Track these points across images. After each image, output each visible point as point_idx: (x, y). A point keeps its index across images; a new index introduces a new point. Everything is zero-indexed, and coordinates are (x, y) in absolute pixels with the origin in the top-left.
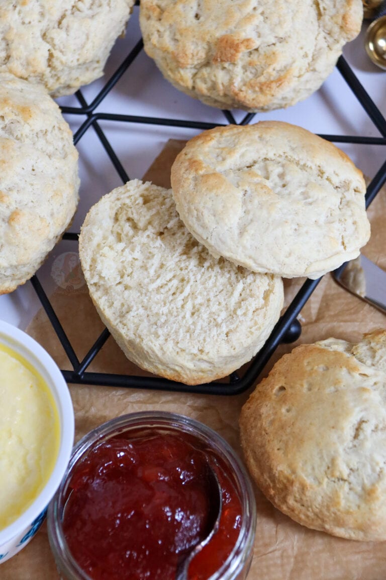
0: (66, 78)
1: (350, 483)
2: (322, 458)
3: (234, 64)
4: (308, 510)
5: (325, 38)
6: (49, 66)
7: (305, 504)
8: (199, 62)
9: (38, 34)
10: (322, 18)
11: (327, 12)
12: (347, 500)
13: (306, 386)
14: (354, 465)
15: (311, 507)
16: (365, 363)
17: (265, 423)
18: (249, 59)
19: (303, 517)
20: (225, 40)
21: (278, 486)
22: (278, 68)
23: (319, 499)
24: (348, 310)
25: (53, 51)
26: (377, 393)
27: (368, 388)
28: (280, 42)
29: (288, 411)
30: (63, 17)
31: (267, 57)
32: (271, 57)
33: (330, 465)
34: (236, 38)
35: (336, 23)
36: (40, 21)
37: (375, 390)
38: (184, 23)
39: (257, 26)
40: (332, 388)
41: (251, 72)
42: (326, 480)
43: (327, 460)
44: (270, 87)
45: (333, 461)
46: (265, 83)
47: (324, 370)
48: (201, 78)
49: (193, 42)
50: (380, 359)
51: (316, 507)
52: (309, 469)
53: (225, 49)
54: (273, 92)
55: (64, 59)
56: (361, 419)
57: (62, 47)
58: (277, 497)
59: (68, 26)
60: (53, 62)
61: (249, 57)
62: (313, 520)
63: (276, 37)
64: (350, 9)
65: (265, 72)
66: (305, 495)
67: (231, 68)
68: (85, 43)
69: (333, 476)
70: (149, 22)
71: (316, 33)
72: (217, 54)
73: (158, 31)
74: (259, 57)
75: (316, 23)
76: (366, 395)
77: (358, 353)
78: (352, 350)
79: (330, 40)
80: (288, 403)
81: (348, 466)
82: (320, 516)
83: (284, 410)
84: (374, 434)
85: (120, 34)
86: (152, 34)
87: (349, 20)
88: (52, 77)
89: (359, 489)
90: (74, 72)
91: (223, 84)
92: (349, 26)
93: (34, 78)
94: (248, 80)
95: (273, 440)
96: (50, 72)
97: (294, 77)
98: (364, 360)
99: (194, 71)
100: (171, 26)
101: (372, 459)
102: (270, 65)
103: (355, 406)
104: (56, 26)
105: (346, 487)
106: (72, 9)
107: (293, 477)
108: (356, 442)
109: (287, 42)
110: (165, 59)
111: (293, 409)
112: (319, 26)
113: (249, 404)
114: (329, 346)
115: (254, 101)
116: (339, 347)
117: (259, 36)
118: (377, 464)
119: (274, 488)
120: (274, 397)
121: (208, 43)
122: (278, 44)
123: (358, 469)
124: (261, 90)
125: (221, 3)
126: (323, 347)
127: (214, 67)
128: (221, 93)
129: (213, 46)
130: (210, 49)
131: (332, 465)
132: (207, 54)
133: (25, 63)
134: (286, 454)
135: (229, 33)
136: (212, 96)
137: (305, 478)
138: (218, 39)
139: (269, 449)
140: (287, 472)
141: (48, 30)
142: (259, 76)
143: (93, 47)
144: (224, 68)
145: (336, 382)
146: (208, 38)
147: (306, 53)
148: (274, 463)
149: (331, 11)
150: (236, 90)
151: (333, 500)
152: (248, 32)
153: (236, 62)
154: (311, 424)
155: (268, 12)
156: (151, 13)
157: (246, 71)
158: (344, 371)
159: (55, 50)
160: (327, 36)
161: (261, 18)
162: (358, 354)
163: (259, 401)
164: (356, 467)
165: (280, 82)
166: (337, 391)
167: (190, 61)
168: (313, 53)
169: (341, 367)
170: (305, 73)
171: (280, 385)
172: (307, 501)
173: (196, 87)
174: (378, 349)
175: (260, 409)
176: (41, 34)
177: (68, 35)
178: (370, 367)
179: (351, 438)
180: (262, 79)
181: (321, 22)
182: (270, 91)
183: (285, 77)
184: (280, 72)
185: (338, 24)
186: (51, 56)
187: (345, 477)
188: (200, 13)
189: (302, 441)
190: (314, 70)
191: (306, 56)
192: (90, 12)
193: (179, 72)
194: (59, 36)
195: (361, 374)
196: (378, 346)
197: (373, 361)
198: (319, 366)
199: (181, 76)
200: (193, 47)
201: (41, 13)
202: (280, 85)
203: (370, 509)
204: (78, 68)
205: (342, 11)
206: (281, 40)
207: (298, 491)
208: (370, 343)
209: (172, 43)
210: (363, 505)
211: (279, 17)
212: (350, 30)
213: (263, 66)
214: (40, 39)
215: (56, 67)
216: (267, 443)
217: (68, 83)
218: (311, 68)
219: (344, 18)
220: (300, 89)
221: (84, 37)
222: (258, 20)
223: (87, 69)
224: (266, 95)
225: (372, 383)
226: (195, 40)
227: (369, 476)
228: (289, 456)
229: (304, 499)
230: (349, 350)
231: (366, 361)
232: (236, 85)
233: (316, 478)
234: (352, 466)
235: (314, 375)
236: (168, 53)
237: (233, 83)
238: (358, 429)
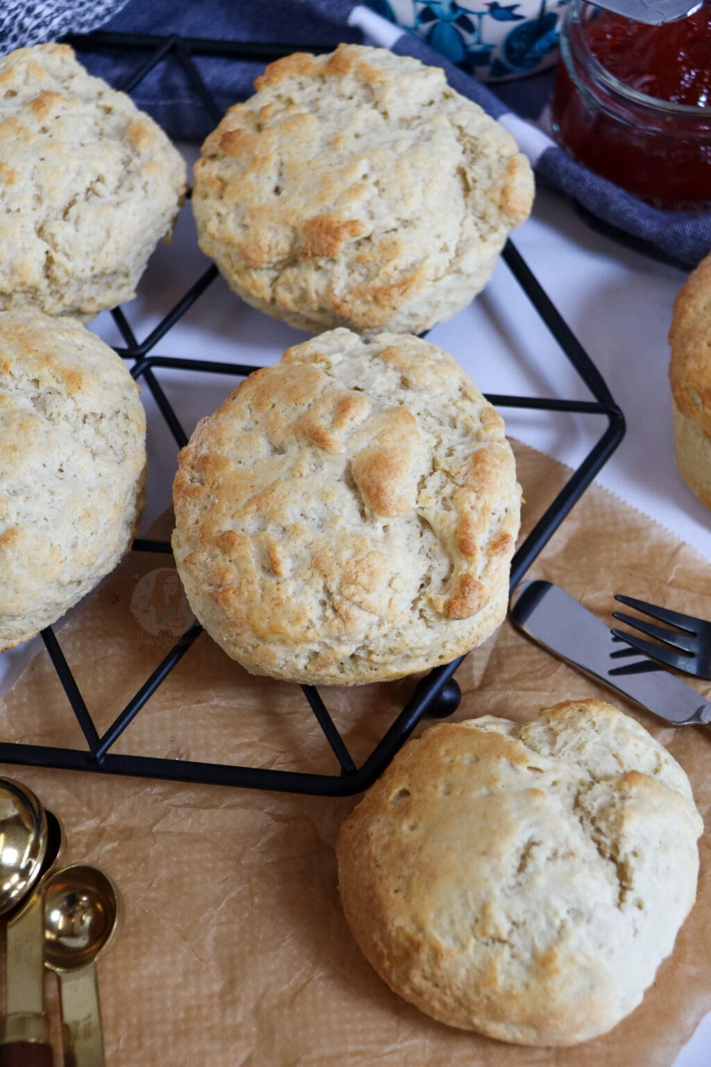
0: (73, 297)
1: (512, 946)
2: (466, 905)
3: (333, 261)
4: (445, 994)
5: (476, 224)
6: (47, 277)
7: (441, 984)
8: (280, 258)
9: (31, 227)
10: (471, 194)
11: (478, 185)
12: (508, 974)
13: (441, 788)
14: (519, 915)
15: (450, 988)
16: (539, 752)
17: (376, 849)
18: (357, 253)
19: (437, 1005)
20: (319, 222)
21: (395, 953)
22: (402, 266)
23: (462, 973)
24: (532, 673)
25: (53, 253)
26: (556, 797)
27: (543, 789)
28: (405, 227)
29: (413, 828)
30: (72, 203)
31: (384, 249)
32: (390, 249)
33: (479, 916)
34: (335, 219)
35: (492, 200)
36: (34, 209)
37: (553, 793)
38: (256, 200)
39: (369, 203)
40: (484, 791)
41: (360, 274)
42: (473, 941)
43: (474, 907)
44: (390, 295)
45: (484, 909)
46: (381, 289)
47: (472, 762)
48: (283, 284)
49: (270, 228)
50: (564, 747)
51: (458, 988)
52: (445, 921)
53: (319, 236)
54: (393, 303)
55: (70, 266)
56: (530, 839)
57: (67, 248)
58: (394, 971)
59: (78, 217)
60: (52, 271)
61: (357, 249)
62: (453, 1010)
63: (398, 219)
64: (513, 180)
65: (381, 272)
66: (439, 967)
67: (329, 266)
68: (104, 243)
69: (484, 933)
70: (205, 201)
71: (462, 216)
72: (307, 244)
73: (219, 215)
74: (371, 248)
75: (461, 202)
76: (538, 801)
77: (529, 736)
78: (520, 732)
79: (484, 227)
80: (412, 816)
81: (508, 917)
82: (464, 1001)
83: (405, 828)
84: (551, 864)
85: (163, 234)
86: (209, 220)
87: (511, 195)
88: (51, 294)
89: (527, 956)
90: (86, 287)
91: (317, 292)
92: (512, 204)
93: (23, 295)
94: (354, 285)
95: (387, 877)
96: (49, 286)
97: (427, 280)
98: (538, 748)
99: (273, 274)
100: (237, 205)
101: (547, 906)
102: (389, 261)
103: (520, 819)
104: (60, 216)
105: (506, 952)
106: (87, 194)
107: (420, 936)
108: (521, 878)
109: (415, 227)
110: (228, 256)
111: (421, 824)
112: (466, 206)
113: (352, 821)
114: (483, 726)
115: (366, 318)
116: (500, 727)
117: (372, 217)
118: (556, 913)
119: (390, 957)
120: (390, 807)
121: (294, 229)
122: (401, 230)
123: (524, 923)
124: (376, 299)
125: (313, 170)
126: (473, 727)
127: (304, 266)
128: (315, 306)
129: (300, 233)
130: (296, 238)
131: (482, 918)
132: (292, 246)
133: (7, 271)
134: (408, 898)
135: (325, 211)
136: (302, 312)
137: (439, 938)
138: (308, 222)
139: (380, 890)
140: (410, 929)
141: (48, 221)
142: (372, 279)
143: (117, 249)
144: (318, 268)
145: (491, 780)
146: (292, 221)
147: (445, 244)
148: (390, 914)
149: (484, 183)
150: (338, 301)
151: (484, 975)
152: (354, 209)
153: (336, 258)
154: (448, 848)
155: (384, 181)
156: (208, 189)
157: (353, 271)
158: (503, 763)
159: (56, 251)
160: (480, 223)
161: (375, 190)
162: (529, 739)
163: (366, 816)
164: (521, 920)
165: (404, 287)
166: (491, 794)
167: (266, 257)
168: (457, 245)
169: (499, 757)
170: (444, 275)
171: (401, 788)
172: (442, 977)
173: (277, 299)
174: (561, 731)
175: (368, 827)
176: (35, 228)
177: (77, 230)
178: (546, 757)
179: (514, 871)
180: (377, 283)
181: (468, 199)
182: (389, 300)
183: (412, 279)
184: (405, 273)
185: (495, 203)
186: (50, 260)
187: (504, 936)
188: (282, 185)
189: (433, 876)
190: (459, 272)
191: (445, 249)
192: (114, 198)
193: (250, 276)
194: (63, 232)
195: (530, 768)
196: (561, 727)
197: (552, 749)
198: (465, 756)
199: (254, 281)
200: (270, 236)
201: (36, 197)
202: (405, 290)
203: (545, 989)
204: (93, 283)
205: (501, 183)
206: (406, 223)
207: (428, 961)
208: (549, 722)
209: (239, 231)
210: (533, 984)
211: (403, 188)
212: (513, 211)
213: (379, 264)
214: (34, 235)
215: (58, 279)
216: (378, 882)
217: (77, 305)
218: (454, 268)
219: (504, 192)
220: (439, 302)
221: (103, 234)
222: (370, 192)
223: (109, 285)
224: (383, 307)
225: (549, 783)
226: (272, 224)
227: (542, 933)
228: (414, 901)
229: (439, 973)
230: (514, 733)
231: (541, 748)
232: (337, 292)
233: (456, 939)
234: (514, 918)
235: (455, 770)
236: (233, 246)
237: (332, 290)
238: (525, 856)
